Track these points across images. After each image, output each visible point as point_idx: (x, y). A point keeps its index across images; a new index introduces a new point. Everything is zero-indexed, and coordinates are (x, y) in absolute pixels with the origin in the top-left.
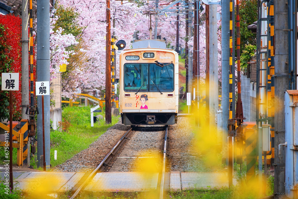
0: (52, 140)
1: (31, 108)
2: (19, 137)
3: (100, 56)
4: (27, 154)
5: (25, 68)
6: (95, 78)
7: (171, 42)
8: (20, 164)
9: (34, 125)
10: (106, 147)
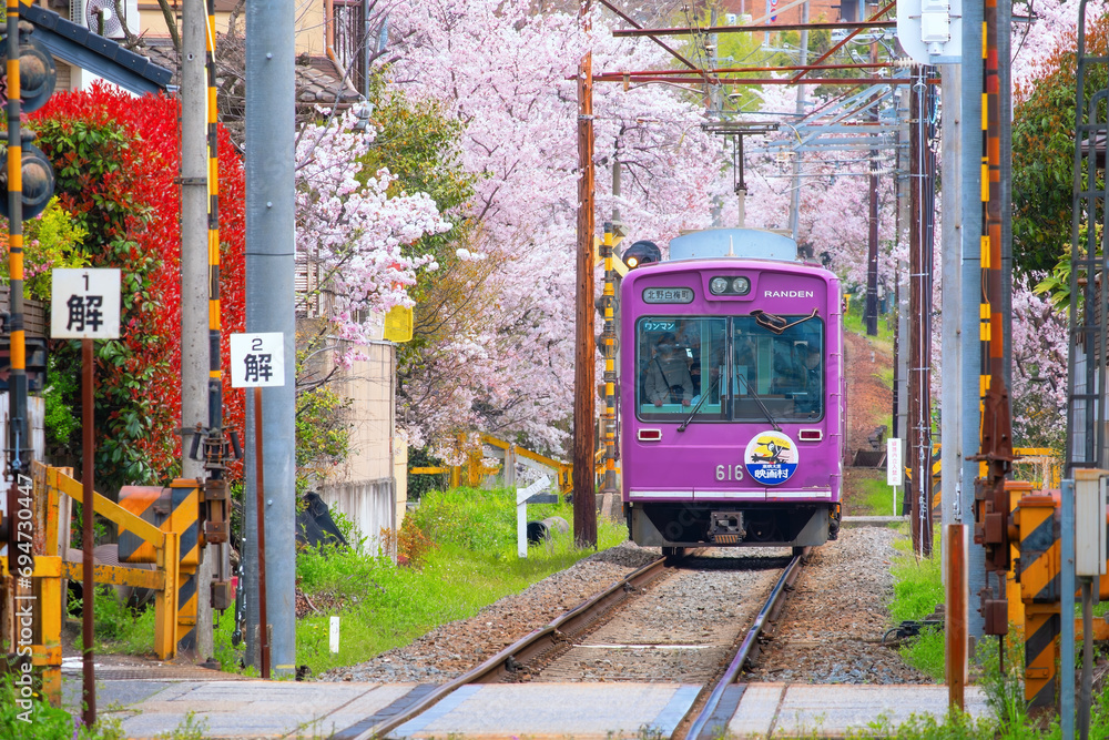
0: (333, 584)
1: (211, 436)
2: (164, 548)
3: (562, 299)
4: (195, 613)
5: (193, 285)
6: (546, 385)
7: (851, 268)
8: (166, 650)
9: (224, 502)
10: (543, 613)
